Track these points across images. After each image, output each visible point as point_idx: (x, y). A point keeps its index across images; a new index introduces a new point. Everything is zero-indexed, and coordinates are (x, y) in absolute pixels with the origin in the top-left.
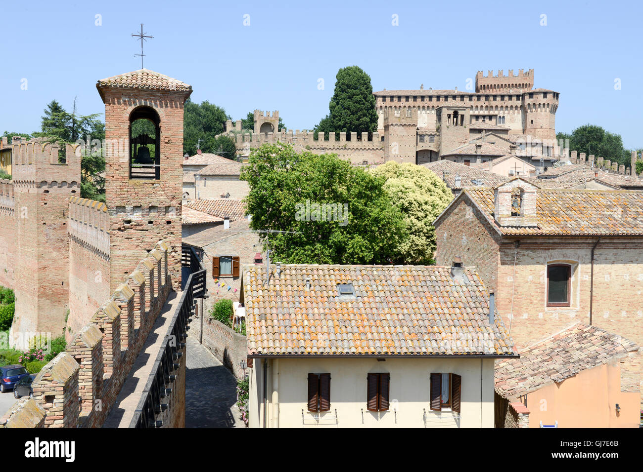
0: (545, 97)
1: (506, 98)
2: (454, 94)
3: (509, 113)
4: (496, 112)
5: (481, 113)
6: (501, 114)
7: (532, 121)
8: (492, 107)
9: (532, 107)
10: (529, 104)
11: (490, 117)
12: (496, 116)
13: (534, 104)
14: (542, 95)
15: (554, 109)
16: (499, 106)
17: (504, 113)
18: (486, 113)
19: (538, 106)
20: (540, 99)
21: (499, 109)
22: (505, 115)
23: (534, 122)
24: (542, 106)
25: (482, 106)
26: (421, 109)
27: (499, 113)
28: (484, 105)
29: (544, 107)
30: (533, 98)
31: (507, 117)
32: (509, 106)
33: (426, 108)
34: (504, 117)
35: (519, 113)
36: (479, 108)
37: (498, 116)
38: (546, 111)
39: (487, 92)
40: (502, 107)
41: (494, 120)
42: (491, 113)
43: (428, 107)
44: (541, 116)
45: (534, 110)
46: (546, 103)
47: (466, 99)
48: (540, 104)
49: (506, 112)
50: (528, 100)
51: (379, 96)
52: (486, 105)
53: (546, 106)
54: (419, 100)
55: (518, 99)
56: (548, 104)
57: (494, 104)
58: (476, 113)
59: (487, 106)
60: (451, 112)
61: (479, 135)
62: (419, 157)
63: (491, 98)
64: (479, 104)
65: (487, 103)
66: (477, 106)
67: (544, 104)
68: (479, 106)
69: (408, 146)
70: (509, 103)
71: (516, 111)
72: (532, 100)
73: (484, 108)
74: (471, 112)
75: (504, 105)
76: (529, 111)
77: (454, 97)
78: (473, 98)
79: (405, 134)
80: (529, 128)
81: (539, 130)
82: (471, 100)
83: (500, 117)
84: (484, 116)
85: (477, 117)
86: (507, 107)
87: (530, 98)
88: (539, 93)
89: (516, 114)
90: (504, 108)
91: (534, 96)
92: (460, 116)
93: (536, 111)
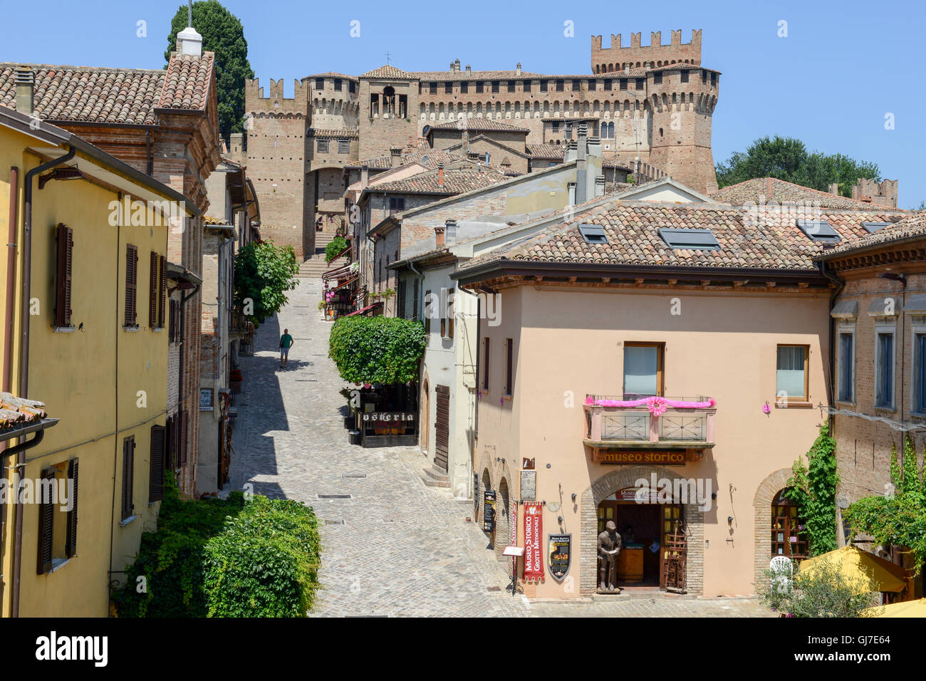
0: (685, 79)
1: (616, 85)
2: (512, 77)
3: (622, 116)
4: (596, 115)
5: (567, 115)
6: (607, 117)
7: (661, 130)
8: (587, 103)
9: (660, 100)
10: (655, 95)
12: (595, 122)
13: (664, 95)
14: (679, 76)
15: (707, 105)
16: (602, 101)
17: (612, 116)
18: (576, 115)
19: (670, 99)
20: (675, 84)
21: (602, 107)
22: (615, 120)
23: (664, 133)
24: (678, 98)
25: (566, 102)
26: (446, 109)
27: (602, 116)
28: (571, 100)
29: (683, 100)
30: (660, 81)
31: (619, 125)
32: (622, 101)
33: (456, 107)
34: (612, 124)
35: (642, 116)
36: (562, 106)
37: (601, 121)
38: (687, 109)
40: (607, 102)
42: (586, 115)
43: (460, 104)
44: (678, 120)
45: (664, 107)
46: (687, 93)
47: (536, 88)
48: (674, 94)
49: (617, 113)
50: (654, 89)
52: (575, 98)
53: (687, 98)
55: (637, 87)
56: (691, 94)
57: (590, 96)
58: (557, 116)
59: (576, 102)
60: (379, 89)
62: (321, 184)
63: (586, 86)
64: (561, 97)
65: (577, 96)
66: (557, 103)
67: (683, 94)
68: (562, 101)
69: (286, 158)
70: (622, 96)
71: (637, 112)
72: (660, 86)
73: (571, 107)
74: (547, 115)
75: (612, 100)
76: (657, 110)
77: (511, 84)
78: (549, 86)
79: (282, 133)
80: (657, 145)
81: (673, 148)
82: (544, 89)
83: (604, 124)
84: (570, 123)
85: (556, 124)
86: (617, 102)
87: (656, 82)
88: (673, 71)
89: (637, 118)
90: (612, 107)
91: (664, 79)
92: (397, 98)
93: (669, 110)
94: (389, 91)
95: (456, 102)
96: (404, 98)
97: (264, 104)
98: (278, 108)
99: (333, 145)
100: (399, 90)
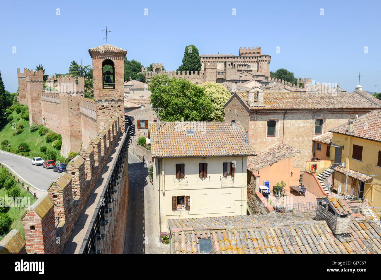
0: (266, 57)
1: (251, 58)
2: (231, 56)
3: (252, 64)
4: (247, 63)
5: (242, 64)
6: (249, 64)
7: (261, 67)
8: (246, 61)
9: (261, 61)
10: (260, 60)
11: (245, 65)
12: (247, 65)
14: (265, 57)
15: (269, 62)
16: (248, 61)
17: (250, 64)
18: (243, 64)
19: (263, 61)
20: (264, 58)
21: (248, 62)
24: (264, 61)
25: (242, 61)
26: (218, 62)
29: (265, 61)
30: (261, 58)
31: (251, 65)
34: (250, 65)
35: (256, 64)
36: (241, 62)
38: (266, 63)
39: (244, 56)
40: (249, 61)
41: (246, 66)
42: (245, 64)
43: (221, 61)
44: (264, 65)
45: (261, 63)
46: (266, 60)
47: (236, 58)
49: (251, 63)
50: (259, 59)
51: (202, 57)
53: (266, 61)
54: (217, 58)
55: (256, 58)
57: (246, 60)
58: (240, 64)
59: (244, 61)
60: (230, 63)
61: (241, 72)
62: (217, 81)
63: (245, 58)
64: (241, 60)
65: (244, 60)
66: (240, 61)
68: (241, 61)
69: (213, 77)
71: (255, 63)
74: (238, 64)
75: (250, 61)
76: (260, 63)
77: (231, 57)
78: (238, 58)
79: (212, 72)
80: (260, 70)
81: (263, 70)
82: (237, 58)
83: (249, 65)
84: (242, 65)
85: (240, 65)
86: (251, 61)
87: (260, 58)
88: (263, 56)
89: (255, 64)
90: (250, 62)
91: (262, 57)
92: (233, 65)
93: (262, 63)
94: (232, 64)
95: (220, 61)
96: (234, 65)
97: (209, 66)
98: (212, 67)
99: (221, 73)
100: (234, 63)
